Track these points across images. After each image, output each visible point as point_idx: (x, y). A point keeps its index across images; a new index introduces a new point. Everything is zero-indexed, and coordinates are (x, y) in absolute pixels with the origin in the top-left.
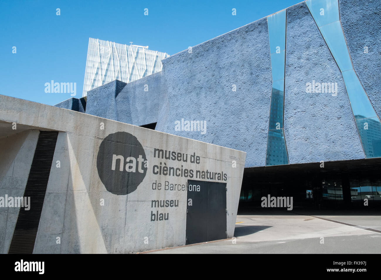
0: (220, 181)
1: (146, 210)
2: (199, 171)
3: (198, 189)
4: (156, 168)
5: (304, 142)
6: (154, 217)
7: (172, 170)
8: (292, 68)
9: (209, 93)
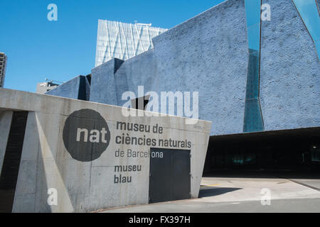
0: (183, 148)
1: (110, 174)
2: (162, 140)
3: (161, 155)
4: (118, 138)
5: (278, 110)
6: (117, 180)
7: (134, 140)
8: (267, 40)
9: (192, 67)
